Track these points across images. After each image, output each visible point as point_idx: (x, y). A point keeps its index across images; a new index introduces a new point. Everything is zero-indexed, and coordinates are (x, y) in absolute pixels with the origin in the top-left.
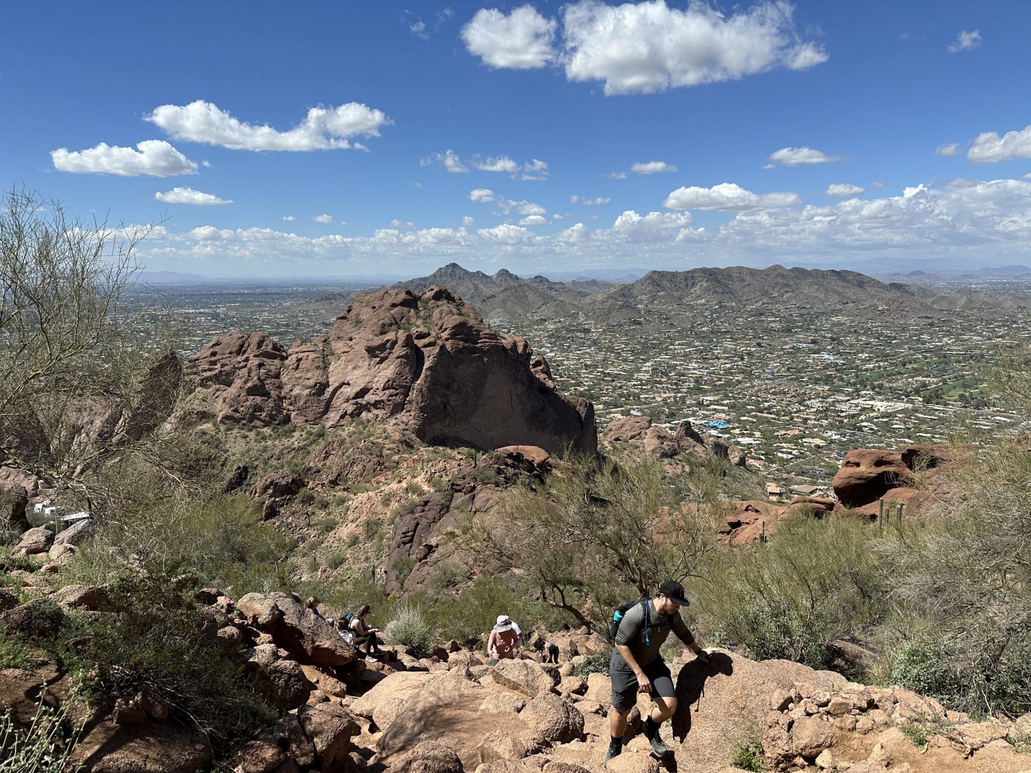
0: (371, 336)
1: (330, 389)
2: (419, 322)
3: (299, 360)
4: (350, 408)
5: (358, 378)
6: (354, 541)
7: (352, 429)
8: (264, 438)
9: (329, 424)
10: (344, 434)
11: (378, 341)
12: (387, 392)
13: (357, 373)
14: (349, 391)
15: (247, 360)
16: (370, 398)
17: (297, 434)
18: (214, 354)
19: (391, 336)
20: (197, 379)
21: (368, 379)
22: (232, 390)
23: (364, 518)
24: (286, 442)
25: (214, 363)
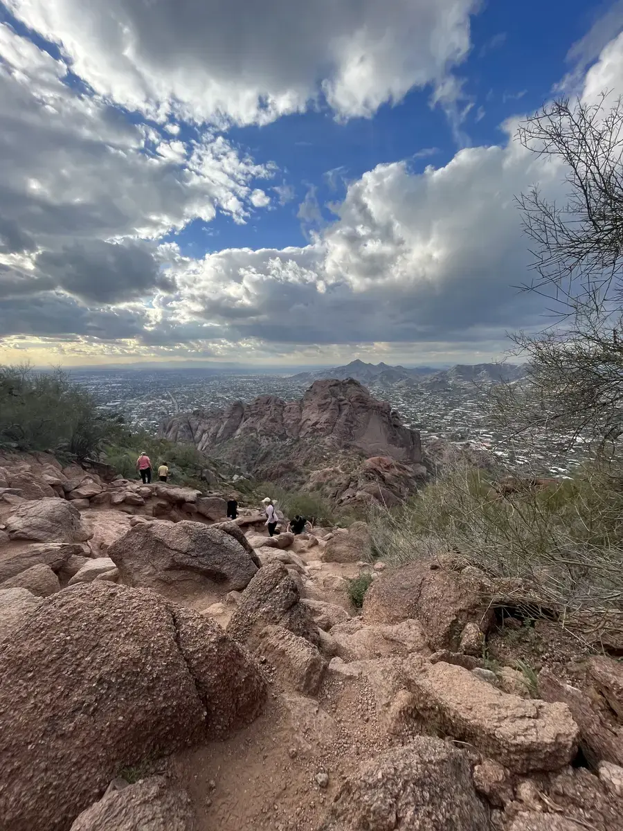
0: (320, 400)
1: (302, 421)
2: (341, 394)
3: (290, 408)
4: (310, 430)
5: (314, 418)
6: (312, 490)
7: (310, 439)
8: (275, 441)
9: (301, 436)
10: (307, 441)
11: (323, 402)
12: (326, 424)
13: (314, 415)
14: (310, 423)
15: (270, 407)
16: (318, 426)
17: (288, 440)
18: (257, 404)
19: (329, 400)
20: (250, 413)
21: (318, 418)
22: (264, 420)
23: (316, 481)
24: (284, 443)
25: (257, 407)
